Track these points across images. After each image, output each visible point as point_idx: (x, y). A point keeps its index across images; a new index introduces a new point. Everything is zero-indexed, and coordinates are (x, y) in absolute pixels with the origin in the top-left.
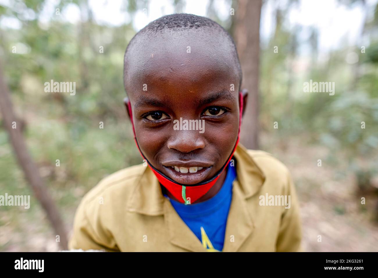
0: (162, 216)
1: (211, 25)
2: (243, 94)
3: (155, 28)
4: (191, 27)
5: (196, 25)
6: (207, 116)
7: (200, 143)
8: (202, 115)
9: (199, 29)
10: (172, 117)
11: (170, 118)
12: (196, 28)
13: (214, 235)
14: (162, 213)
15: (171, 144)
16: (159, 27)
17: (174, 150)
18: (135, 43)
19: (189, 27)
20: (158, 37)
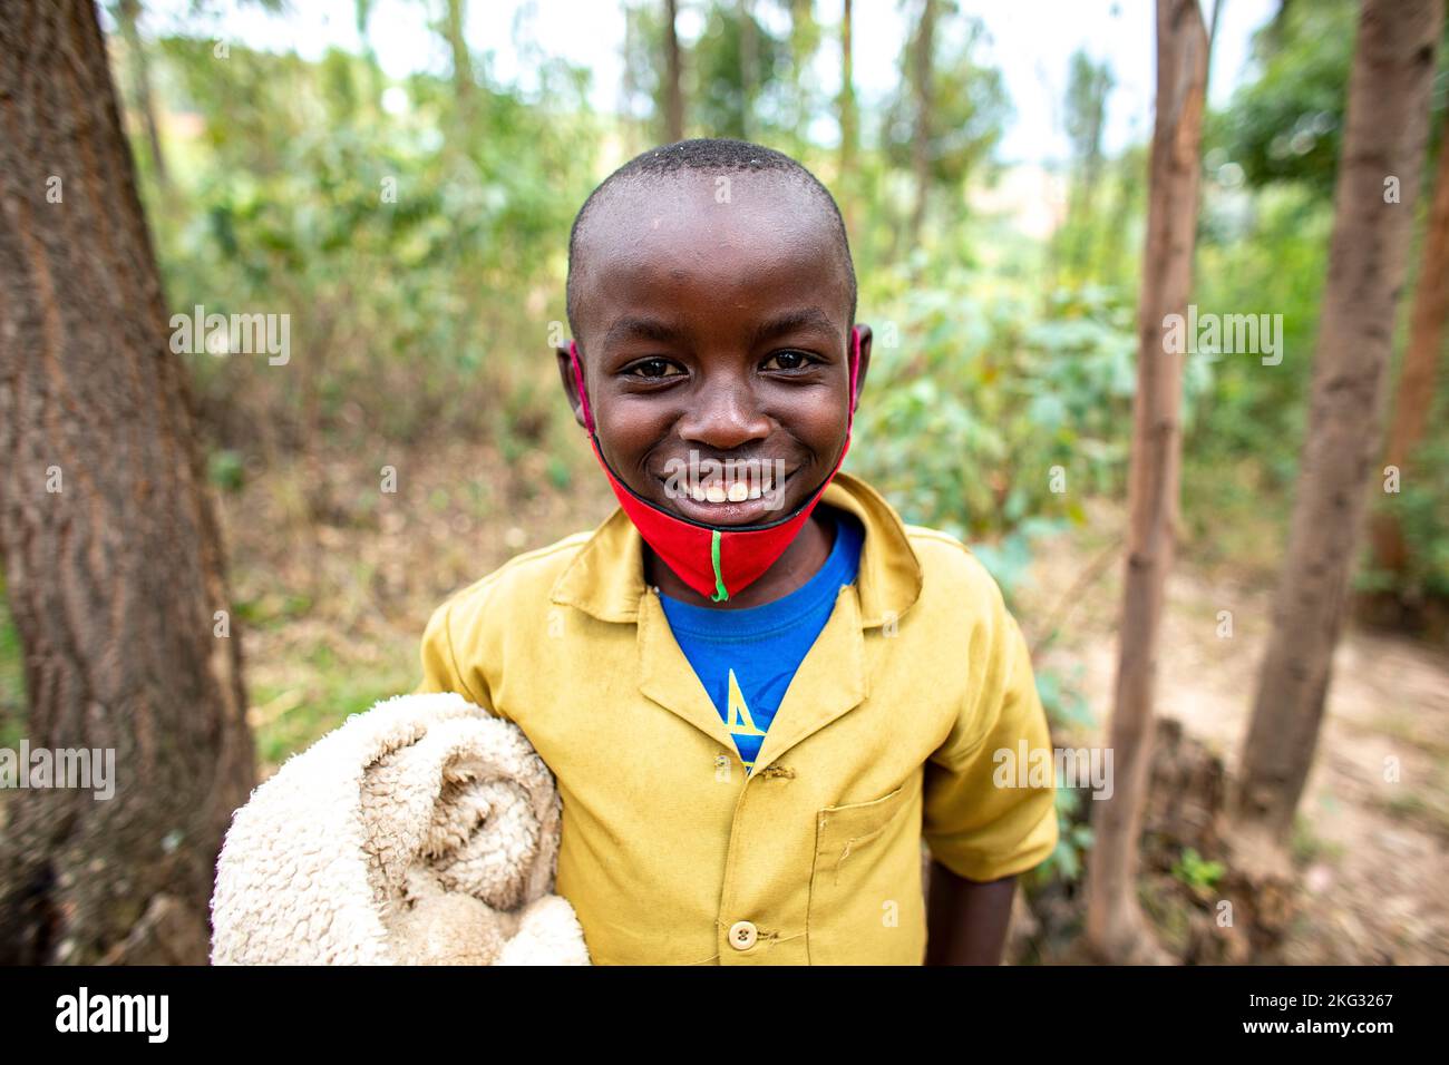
0: (632, 627)
1: (785, 167)
2: (860, 334)
3: (660, 168)
4: (742, 167)
5: (753, 165)
6: (771, 369)
7: (757, 428)
8: (760, 368)
9: (760, 173)
10: (691, 371)
11: (687, 373)
12: (753, 172)
13: (761, 694)
14: (632, 618)
15: (687, 430)
16: (668, 164)
17: (694, 443)
18: (607, 198)
19: (736, 167)
20: (667, 185)
